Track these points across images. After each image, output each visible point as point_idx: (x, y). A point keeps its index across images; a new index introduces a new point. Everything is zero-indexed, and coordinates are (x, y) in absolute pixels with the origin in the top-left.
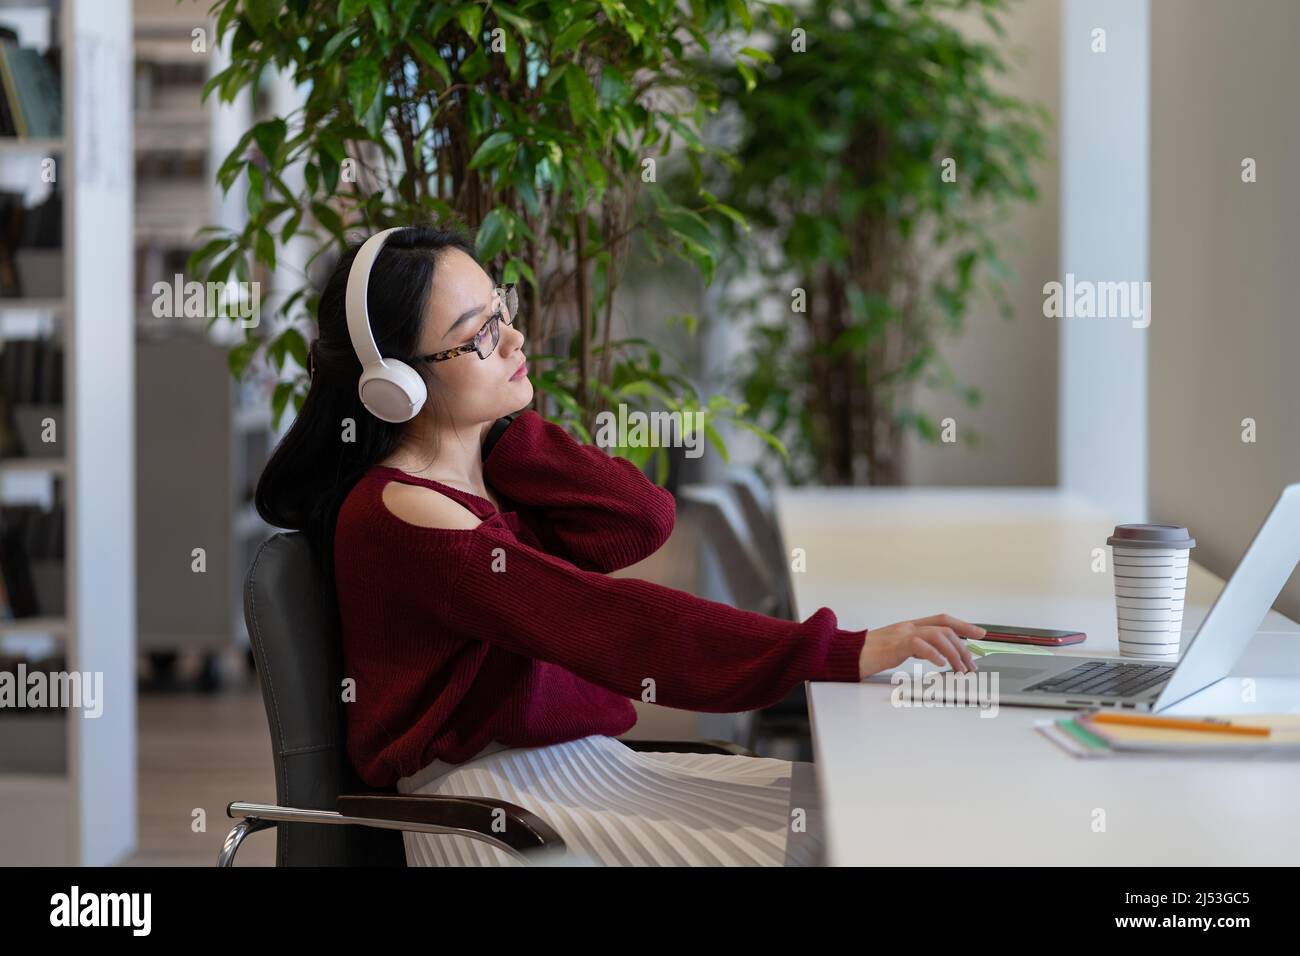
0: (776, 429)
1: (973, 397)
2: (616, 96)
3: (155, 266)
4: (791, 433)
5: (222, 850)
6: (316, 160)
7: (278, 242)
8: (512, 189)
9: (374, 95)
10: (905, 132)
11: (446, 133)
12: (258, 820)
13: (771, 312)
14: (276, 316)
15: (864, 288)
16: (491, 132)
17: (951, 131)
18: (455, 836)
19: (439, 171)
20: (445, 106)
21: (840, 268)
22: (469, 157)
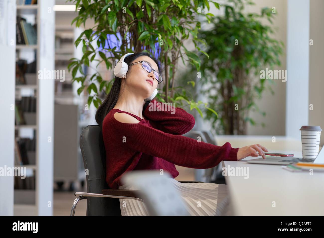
0: (214, 122)
1: (264, 114)
2: (175, 23)
3: (60, 88)
4: (218, 123)
5: (73, 204)
6: (100, 40)
7: (90, 62)
8: (149, 45)
9: (115, 21)
10: (248, 47)
11: (133, 34)
12: (82, 196)
13: (214, 93)
14: (89, 81)
15: (237, 87)
16: (144, 31)
17: (259, 47)
18: (133, 200)
19: (130, 42)
20: (132, 25)
21: (231, 81)
22: (138, 38)
